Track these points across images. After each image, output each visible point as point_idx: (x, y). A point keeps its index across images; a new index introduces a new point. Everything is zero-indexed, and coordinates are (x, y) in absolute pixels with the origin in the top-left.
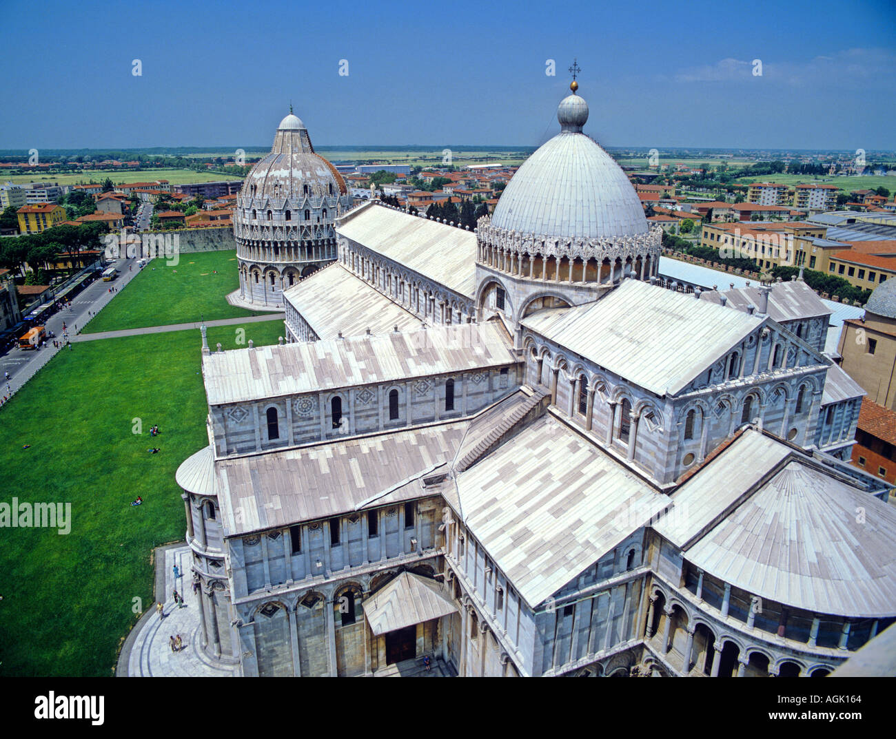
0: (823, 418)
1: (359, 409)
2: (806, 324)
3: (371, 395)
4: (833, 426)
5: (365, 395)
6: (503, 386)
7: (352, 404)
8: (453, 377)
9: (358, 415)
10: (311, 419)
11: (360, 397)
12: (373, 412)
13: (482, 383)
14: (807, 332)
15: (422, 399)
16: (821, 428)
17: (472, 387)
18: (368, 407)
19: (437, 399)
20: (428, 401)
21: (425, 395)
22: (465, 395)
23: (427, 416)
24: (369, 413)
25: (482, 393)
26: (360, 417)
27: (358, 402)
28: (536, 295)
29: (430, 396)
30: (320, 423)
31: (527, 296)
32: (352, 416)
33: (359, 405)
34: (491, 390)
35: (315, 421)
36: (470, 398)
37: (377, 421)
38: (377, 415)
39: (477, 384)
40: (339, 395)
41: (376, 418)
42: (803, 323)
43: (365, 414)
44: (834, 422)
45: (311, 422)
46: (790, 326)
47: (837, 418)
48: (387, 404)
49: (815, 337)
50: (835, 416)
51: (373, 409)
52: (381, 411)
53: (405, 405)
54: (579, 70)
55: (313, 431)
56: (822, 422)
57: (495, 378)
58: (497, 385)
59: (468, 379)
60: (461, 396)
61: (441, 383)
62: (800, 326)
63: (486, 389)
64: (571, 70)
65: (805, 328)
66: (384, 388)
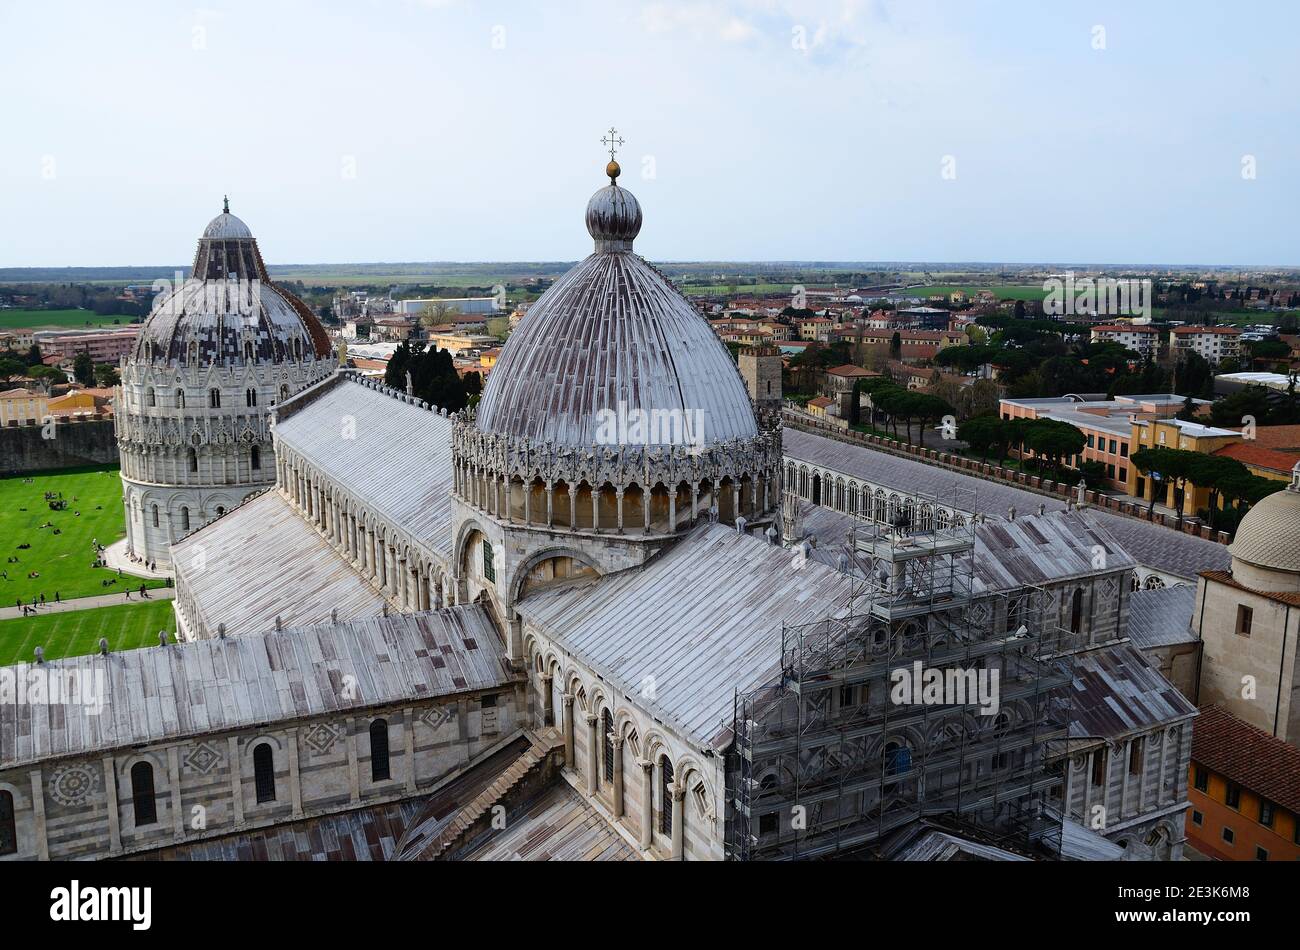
0: (1124, 761)
1: (190, 784)
2: (1089, 588)
3: (215, 756)
4: (1144, 775)
5: (203, 758)
6: (489, 731)
7: (174, 774)
8: (385, 717)
9: (189, 796)
10: (89, 808)
11: (191, 760)
12: (220, 790)
13: (444, 726)
14: (1091, 603)
15: (321, 760)
16: (1121, 782)
17: (424, 734)
18: (210, 780)
19: (353, 760)
20: (334, 765)
21: (327, 752)
22: (409, 750)
23: (333, 794)
24: (213, 792)
25: (446, 744)
26: (194, 801)
27: (187, 771)
28: (538, 554)
29: (338, 753)
30: (107, 817)
31: (522, 557)
32: (176, 800)
33: (190, 777)
34: (465, 738)
35: (95, 813)
36: (421, 755)
37: (231, 806)
38: (230, 794)
39: (435, 729)
40: (148, 758)
41: (229, 800)
42: (1083, 587)
43: (204, 793)
44: (1146, 768)
45: (88, 815)
46: (1057, 593)
47: (1151, 762)
48: (250, 771)
49: (1109, 611)
50: (1146, 758)
51: (220, 784)
52: (236, 786)
53: (288, 773)
54: (621, 141)
55: (93, 833)
56: (1123, 771)
57: (471, 715)
58: (475, 729)
59: (416, 719)
60: (403, 752)
61: (358, 730)
62: (1079, 592)
63: (454, 735)
64: (604, 141)
65: (1087, 595)
66: (240, 742)
